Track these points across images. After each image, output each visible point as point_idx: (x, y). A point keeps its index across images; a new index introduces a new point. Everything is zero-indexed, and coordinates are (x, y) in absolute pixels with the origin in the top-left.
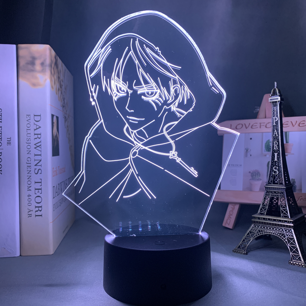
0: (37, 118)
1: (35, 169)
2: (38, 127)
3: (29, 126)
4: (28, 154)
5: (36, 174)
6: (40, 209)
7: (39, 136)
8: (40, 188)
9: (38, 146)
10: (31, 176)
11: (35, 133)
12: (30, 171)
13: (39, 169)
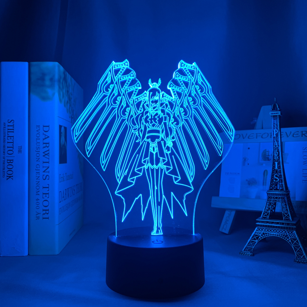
0: (46, 129)
1: (43, 175)
2: (46, 137)
3: (38, 135)
4: (37, 161)
5: (45, 179)
6: (47, 212)
7: (48, 145)
8: (48, 193)
10: (39, 182)
11: (44, 142)
12: (39, 177)
13: (48, 175)
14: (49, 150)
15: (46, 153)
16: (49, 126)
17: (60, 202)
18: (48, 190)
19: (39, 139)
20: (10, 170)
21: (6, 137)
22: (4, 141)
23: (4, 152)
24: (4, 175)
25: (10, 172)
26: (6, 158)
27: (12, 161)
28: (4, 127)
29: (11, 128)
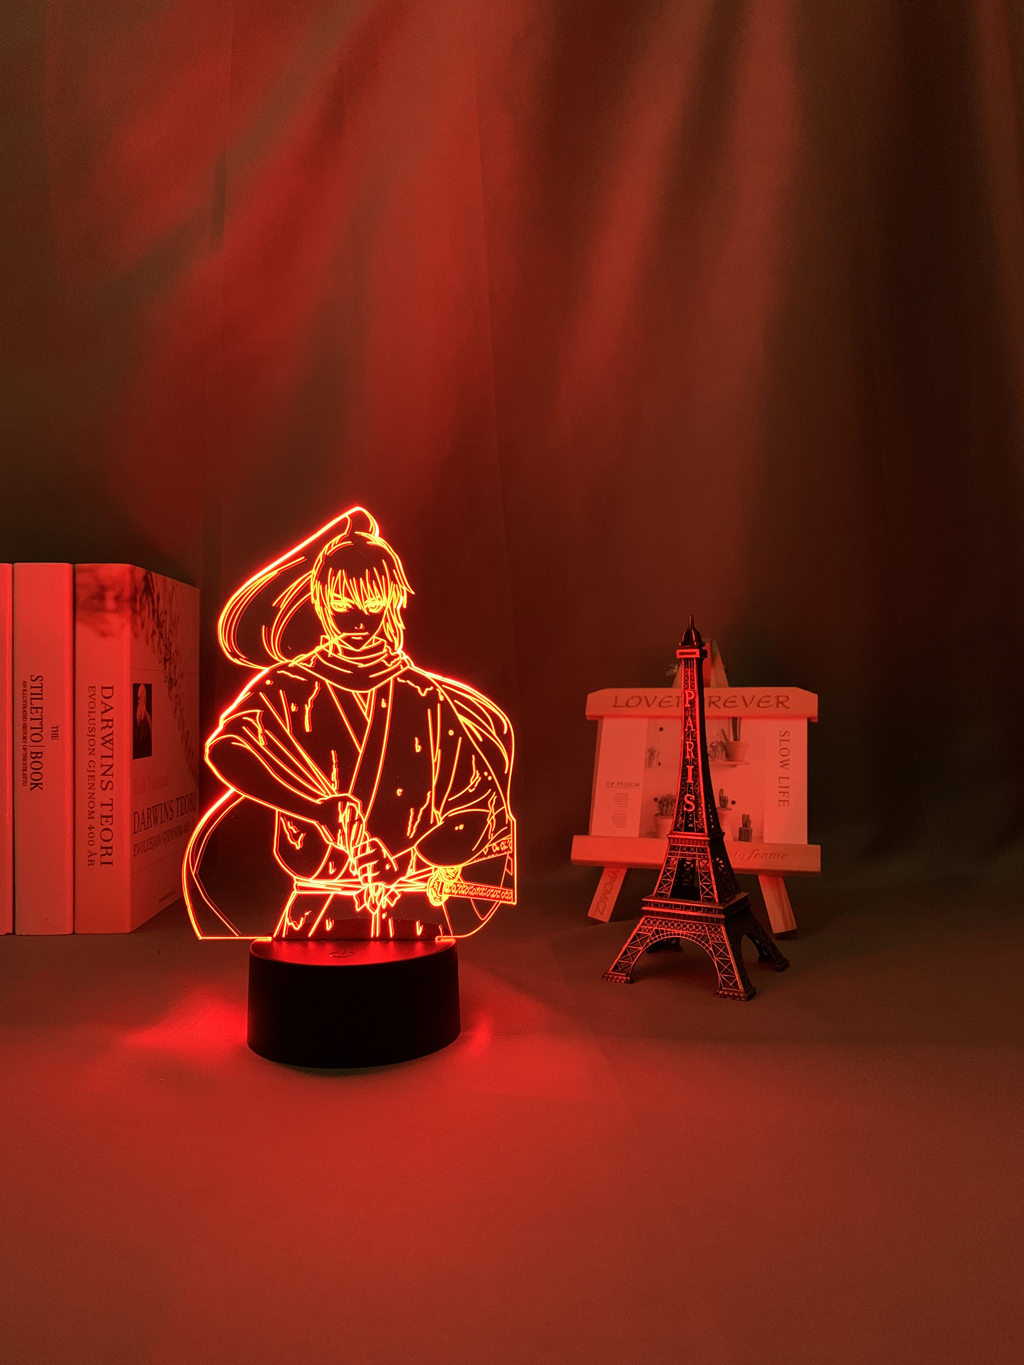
0: (107, 693)
1: (102, 781)
2: (108, 708)
3: (92, 705)
4: (89, 754)
5: (103, 789)
6: (109, 851)
7: (110, 724)
8: (110, 814)
9: (107, 742)
10: (94, 794)
11: (103, 719)
12: (94, 784)
14: (111, 734)
15: (107, 739)
16: (112, 688)
17: (135, 833)
18: (111, 811)
19: (94, 712)
20: (36, 771)
21: (28, 710)
22: (25, 717)
23: (25, 738)
24: (25, 783)
25: (34, 776)
26: (29, 750)
27: (39, 755)
28: (24, 690)
29: (38, 691)
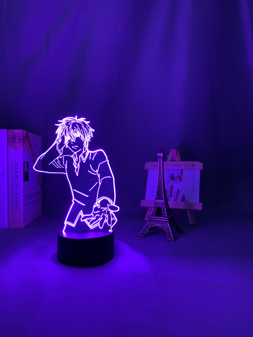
0: (16, 164)
1: (15, 188)
2: (17, 168)
3: (12, 167)
4: (12, 180)
5: (16, 190)
6: (17, 206)
7: (17, 172)
8: (17, 196)
9: (16, 177)
10: (13, 191)
11: (16, 171)
12: (13, 188)
13: (17, 188)
14: (18, 175)
16: (18, 163)
17: (24, 201)
18: (18, 195)
19: (13, 169)
